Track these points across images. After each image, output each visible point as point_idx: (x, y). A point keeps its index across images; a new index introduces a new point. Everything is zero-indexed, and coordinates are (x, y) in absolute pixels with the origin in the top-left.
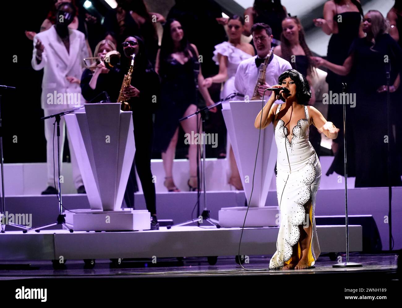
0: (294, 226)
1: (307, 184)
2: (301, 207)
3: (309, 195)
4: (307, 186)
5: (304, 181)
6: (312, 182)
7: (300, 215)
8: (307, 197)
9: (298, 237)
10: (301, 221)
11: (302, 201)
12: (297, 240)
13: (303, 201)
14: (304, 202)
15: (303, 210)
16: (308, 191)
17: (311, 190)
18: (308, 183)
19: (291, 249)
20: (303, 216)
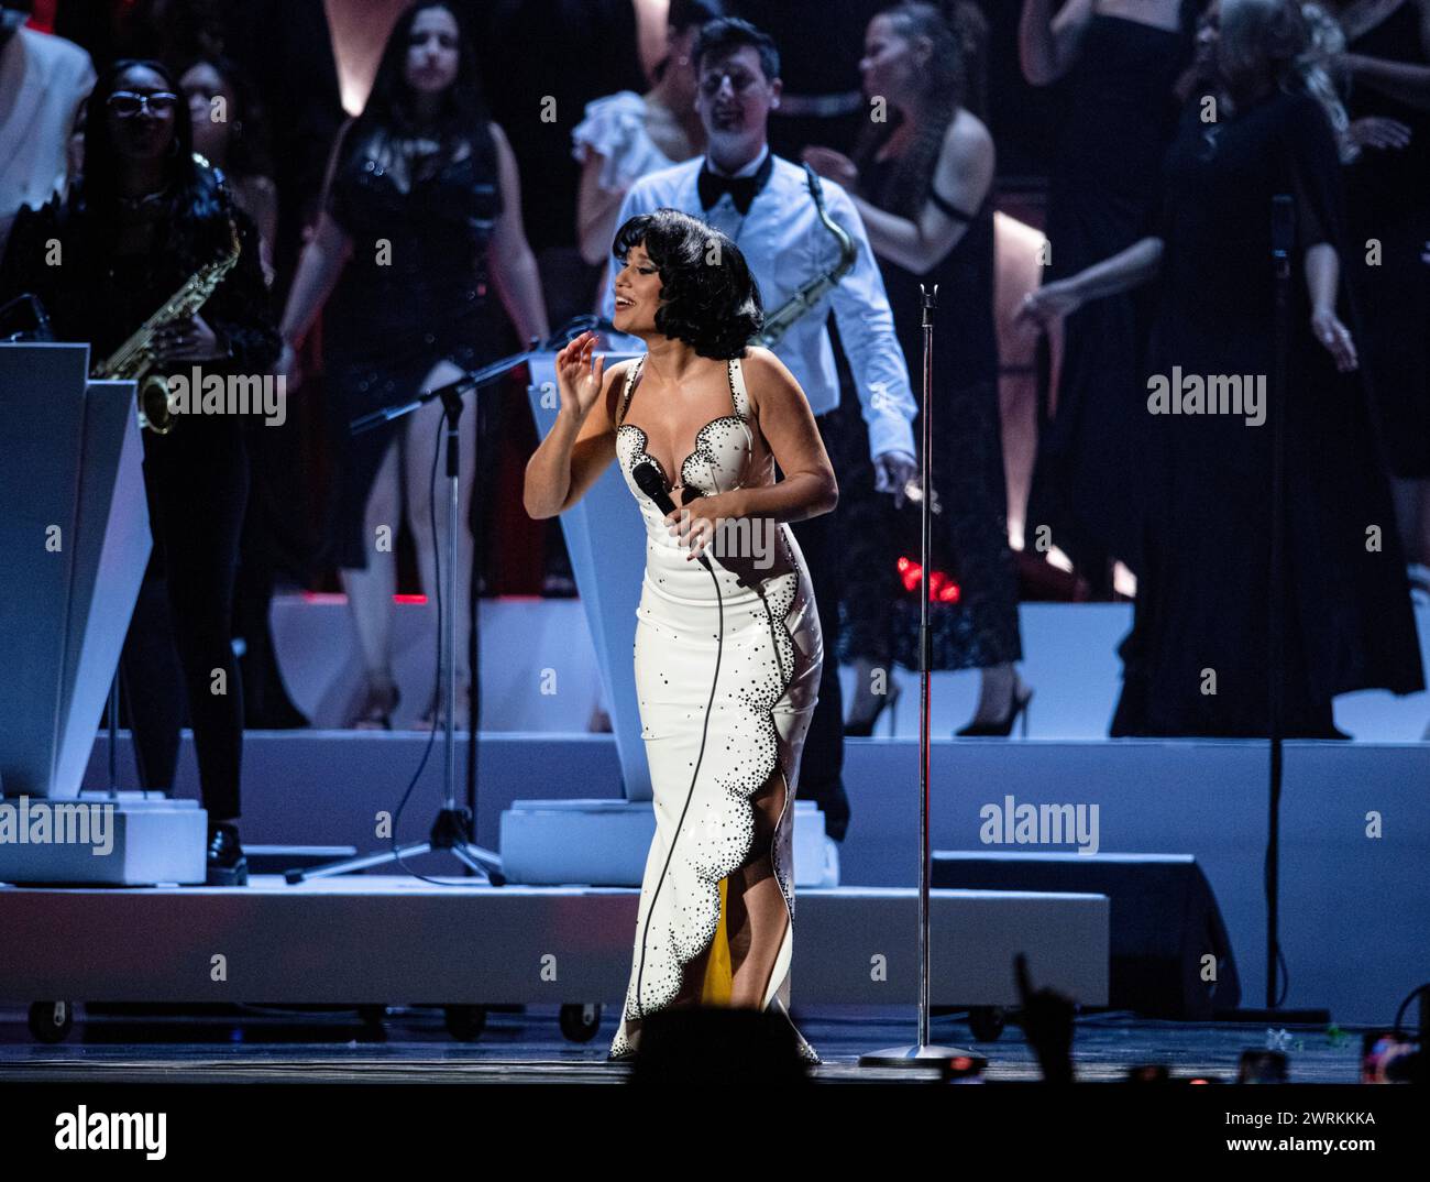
0: (703, 881)
1: (757, 709)
2: (739, 806)
3: (769, 753)
4: (758, 717)
5: (743, 695)
6: (775, 696)
7: (732, 839)
8: (762, 760)
9: (706, 930)
10: (731, 863)
11: (742, 781)
12: (701, 942)
13: (746, 781)
14: (751, 781)
15: (743, 817)
16: (766, 735)
17: (776, 732)
18: (760, 703)
19: (675, 974)
20: (744, 846)
